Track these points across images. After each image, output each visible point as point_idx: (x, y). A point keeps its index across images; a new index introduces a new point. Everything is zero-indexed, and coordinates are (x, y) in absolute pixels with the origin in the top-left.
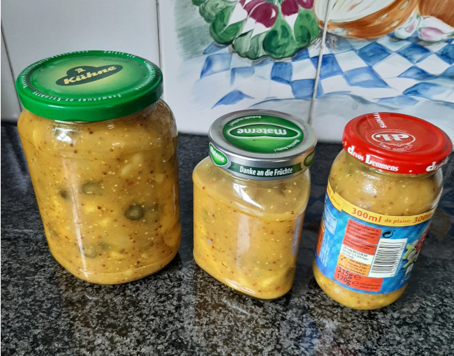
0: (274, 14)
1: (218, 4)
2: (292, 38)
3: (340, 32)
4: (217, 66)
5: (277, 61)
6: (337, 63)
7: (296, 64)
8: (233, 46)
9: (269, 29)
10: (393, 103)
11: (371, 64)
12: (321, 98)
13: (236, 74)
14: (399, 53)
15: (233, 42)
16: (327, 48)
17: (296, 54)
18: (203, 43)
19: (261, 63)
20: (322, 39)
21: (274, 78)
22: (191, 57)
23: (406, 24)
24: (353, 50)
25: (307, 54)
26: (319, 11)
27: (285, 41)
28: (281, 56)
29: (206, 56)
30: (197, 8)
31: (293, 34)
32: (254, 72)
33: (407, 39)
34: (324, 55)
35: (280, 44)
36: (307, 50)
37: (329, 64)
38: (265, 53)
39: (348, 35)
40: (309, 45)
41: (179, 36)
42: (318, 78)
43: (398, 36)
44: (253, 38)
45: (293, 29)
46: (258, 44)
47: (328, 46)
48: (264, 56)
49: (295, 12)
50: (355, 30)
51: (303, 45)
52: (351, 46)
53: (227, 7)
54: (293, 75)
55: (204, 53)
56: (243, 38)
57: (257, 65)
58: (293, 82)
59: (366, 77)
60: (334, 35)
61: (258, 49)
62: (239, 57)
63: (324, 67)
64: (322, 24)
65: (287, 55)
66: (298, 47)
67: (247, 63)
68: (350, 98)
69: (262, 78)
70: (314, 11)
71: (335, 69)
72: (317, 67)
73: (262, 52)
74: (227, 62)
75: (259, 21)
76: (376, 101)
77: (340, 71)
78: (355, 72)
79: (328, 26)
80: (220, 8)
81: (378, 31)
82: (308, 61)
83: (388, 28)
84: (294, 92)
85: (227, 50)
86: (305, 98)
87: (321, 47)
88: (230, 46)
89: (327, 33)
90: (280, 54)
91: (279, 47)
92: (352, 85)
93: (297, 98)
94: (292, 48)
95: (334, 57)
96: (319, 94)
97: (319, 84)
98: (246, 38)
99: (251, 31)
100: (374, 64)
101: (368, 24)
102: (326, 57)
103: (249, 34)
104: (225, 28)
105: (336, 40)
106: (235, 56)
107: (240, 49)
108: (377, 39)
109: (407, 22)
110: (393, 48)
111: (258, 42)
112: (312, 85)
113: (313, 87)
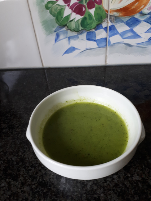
0: (84, 9)
1: (57, 8)
2: (94, 20)
3: (116, 14)
4: (61, 37)
5: (88, 31)
6: (116, 29)
7: (97, 32)
8: (67, 27)
9: (82, 17)
10: (143, 45)
11: (132, 28)
12: (110, 46)
13: (71, 40)
14: (145, 21)
15: (67, 25)
16: (111, 23)
17: (97, 27)
18: (53, 27)
19: (81, 33)
20: (108, 19)
21: (88, 39)
22: (49, 34)
23: (147, 7)
24: (123, 22)
25: (102, 26)
26: (105, 5)
27: (91, 21)
28: (90, 29)
29: (56, 33)
30: (48, 11)
31: (94, 18)
32: (78, 38)
33: (149, 14)
34: (110, 26)
35: (88, 23)
36: (102, 25)
37: (113, 30)
38: (82, 28)
39: (120, 15)
40: (102, 22)
41: (42, 25)
42: (108, 37)
43: (144, 13)
44: (76, 22)
45: (94, 16)
46: (79, 25)
47: (111, 22)
48: (82, 30)
49: (93, 7)
50: (123, 12)
51: (99, 22)
52: (122, 20)
53: (62, 9)
54: (97, 37)
55: (55, 32)
56: (71, 22)
57: (79, 34)
58: (97, 40)
59: (130, 34)
60: (113, 16)
61: (79, 27)
62: (71, 31)
63: (110, 32)
64: (107, 11)
65: (92, 28)
66: (97, 24)
67: (75, 34)
68: (124, 44)
69: (82, 40)
70: (102, 6)
71: (115, 32)
72: (107, 32)
73: (81, 28)
74: (66, 34)
75: (77, 13)
76: (136, 45)
77: (118, 33)
78: (125, 32)
79: (110, 12)
80: (59, 9)
81: (134, 11)
82: (102, 30)
83: (139, 10)
84: (98, 45)
85: (64, 29)
86: (103, 47)
87: (108, 22)
88: (66, 27)
89: (110, 15)
90: (89, 28)
91: (88, 24)
92: (124, 39)
93: (99, 47)
94: (94, 24)
95: (114, 26)
96: (109, 44)
97: (109, 40)
98: (73, 22)
99: (74, 19)
100: (133, 28)
101: (129, 9)
102: (110, 27)
103: (74, 20)
104: (62, 19)
105: (114, 18)
106: (69, 31)
107: (71, 27)
108: (134, 15)
109: (148, 5)
110: (142, 19)
111: (78, 23)
112: (105, 41)
113: (106, 41)
